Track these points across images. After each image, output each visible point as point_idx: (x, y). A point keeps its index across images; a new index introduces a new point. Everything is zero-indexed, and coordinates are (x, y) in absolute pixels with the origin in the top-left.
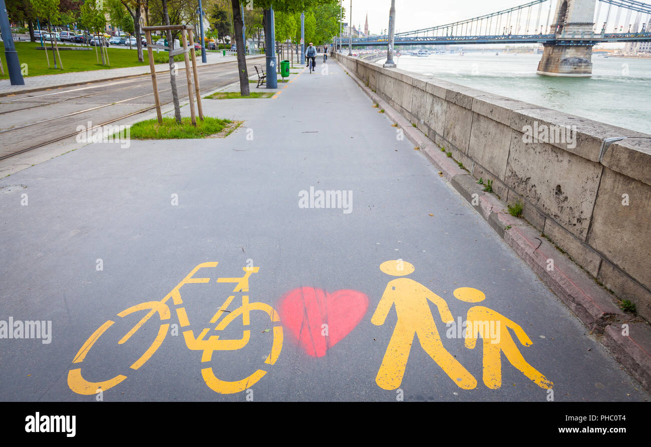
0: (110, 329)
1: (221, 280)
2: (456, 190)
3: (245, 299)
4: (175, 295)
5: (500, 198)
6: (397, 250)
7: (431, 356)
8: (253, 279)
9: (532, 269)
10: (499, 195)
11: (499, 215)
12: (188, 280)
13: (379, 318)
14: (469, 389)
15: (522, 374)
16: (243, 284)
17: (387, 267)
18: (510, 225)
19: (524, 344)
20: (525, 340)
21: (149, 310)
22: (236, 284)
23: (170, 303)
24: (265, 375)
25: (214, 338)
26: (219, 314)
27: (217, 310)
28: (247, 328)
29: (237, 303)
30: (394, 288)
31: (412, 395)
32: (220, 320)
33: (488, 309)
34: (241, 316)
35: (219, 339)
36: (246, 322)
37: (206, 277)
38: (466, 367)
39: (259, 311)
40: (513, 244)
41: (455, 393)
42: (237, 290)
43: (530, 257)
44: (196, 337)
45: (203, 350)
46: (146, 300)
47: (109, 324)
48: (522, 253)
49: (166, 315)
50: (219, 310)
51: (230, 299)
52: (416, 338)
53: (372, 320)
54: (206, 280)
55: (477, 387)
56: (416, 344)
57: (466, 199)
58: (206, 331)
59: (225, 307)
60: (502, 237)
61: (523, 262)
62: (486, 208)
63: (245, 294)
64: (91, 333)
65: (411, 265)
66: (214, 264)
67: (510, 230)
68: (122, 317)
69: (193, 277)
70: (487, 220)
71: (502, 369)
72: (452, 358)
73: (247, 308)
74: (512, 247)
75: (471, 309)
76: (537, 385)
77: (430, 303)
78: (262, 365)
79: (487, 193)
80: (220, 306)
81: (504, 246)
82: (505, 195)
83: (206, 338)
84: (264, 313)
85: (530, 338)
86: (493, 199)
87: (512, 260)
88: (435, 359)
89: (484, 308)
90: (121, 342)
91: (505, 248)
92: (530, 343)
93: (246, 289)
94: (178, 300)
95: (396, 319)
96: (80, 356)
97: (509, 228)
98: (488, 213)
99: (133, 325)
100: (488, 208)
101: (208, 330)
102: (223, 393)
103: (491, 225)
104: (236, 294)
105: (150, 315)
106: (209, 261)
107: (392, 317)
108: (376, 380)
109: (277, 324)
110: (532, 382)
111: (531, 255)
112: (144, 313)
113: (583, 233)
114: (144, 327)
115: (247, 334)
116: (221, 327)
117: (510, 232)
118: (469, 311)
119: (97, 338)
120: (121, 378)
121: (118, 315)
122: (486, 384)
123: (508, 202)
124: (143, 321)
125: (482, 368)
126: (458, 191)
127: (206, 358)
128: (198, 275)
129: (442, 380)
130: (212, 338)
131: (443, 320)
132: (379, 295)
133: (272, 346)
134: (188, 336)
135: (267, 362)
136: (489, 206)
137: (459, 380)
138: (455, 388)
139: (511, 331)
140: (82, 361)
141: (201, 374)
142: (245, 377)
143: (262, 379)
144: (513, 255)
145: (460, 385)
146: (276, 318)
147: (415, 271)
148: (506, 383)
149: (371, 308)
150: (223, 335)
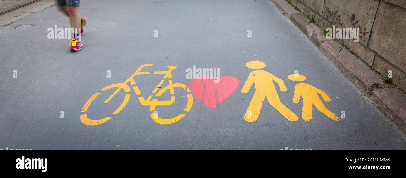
0: (98, 97)
1: (155, 73)
2: (292, 23)
3: (170, 82)
4: (131, 80)
5: (319, 26)
6: (256, 56)
7: (274, 107)
8: (173, 72)
9: (335, 64)
10: (319, 24)
11: (317, 35)
12: (137, 72)
13: (245, 89)
14: (294, 121)
15: (324, 114)
16: (168, 74)
17: (249, 65)
18: (324, 40)
19: (326, 100)
20: (327, 98)
21: (118, 88)
22: (164, 75)
23: (129, 84)
24: (185, 116)
25: (155, 101)
26: (157, 89)
27: (156, 87)
28: (173, 95)
29: (166, 83)
30: (254, 75)
31: (263, 124)
32: (158, 92)
33: (307, 85)
34: (169, 90)
35: (158, 100)
36: (172, 92)
37: (147, 71)
38: (293, 111)
39: (178, 87)
40: (325, 51)
41: (286, 123)
42: (165, 77)
43: (334, 57)
44: (146, 99)
45: (150, 106)
46: (116, 83)
47: (97, 94)
48: (330, 56)
49: (127, 89)
50: (157, 87)
51: (162, 82)
52: (266, 99)
53: (242, 91)
54: (148, 73)
55: (298, 120)
56: (266, 102)
57: (298, 27)
58: (150, 97)
59: (160, 85)
60: (319, 47)
61: (330, 61)
62: (310, 32)
63: (170, 79)
64: (88, 98)
65: (264, 63)
66: (151, 65)
67: (324, 43)
68: (104, 91)
69: (140, 71)
70: (310, 39)
71: (313, 112)
72: (285, 107)
73: (171, 86)
74: (324, 53)
75: (297, 84)
76: (331, 119)
77: (274, 82)
78: (183, 112)
79: (311, 24)
80: (157, 85)
81: (319, 52)
82: (322, 23)
83: (151, 100)
84: (182, 88)
85: (330, 98)
86: (315, 26)
87: (323, 59)
88: (276, 108)
89: (305, 84)
90: (106, 102)
91: (320, 54)
92: (330, 100)
93: (170, 77)
94: (133, 82)
95: (255, 90)
96: (85, 108)
97: (323, 42)
98: (311, 34)
99: (111, 94)
100: (311, 31)
101: (152, 96)
102: (163, 124)
103: (312, 41)
104: (165, 79)
105: (119, 90)
106: (147, 63)
107: (253, 89)
108: (244, 117)
109: (189, 93)
110: (329, 118)
111: (334, 56)
112: (116, 89)
113: (366, 41)
114: (117, 96)
115: (173, 98)
116: (159, 95)
117: (323, 44)
118: (296, 86)
119: (92, 101)
120: (108, 118)
121: (101, 90)
122: (303, 119)
123: (324, 28)
124: (116, 92)
125: (302, 111)
126: (294, 23)
127: (152, 108)
128: (143, 70)
129: (280, 118)
130: (154, 100)
131: (281, 90)
132: (246, 78)
133: (187, 104)
134: (141, 99)
135: (185, 110)
136: (312, 30)
137: (289, 117)
138: (287, 120)
139: (319, 95)
140: (86, 111)
141: (150, 116)
142: (173, 117)
143: (183, 118)
144: (325, 57)
145: (289, 119)
146: (188, 90)
147: (266, 66)
148: (314, 118)
149: (241, 85)
150: (160, 99)
